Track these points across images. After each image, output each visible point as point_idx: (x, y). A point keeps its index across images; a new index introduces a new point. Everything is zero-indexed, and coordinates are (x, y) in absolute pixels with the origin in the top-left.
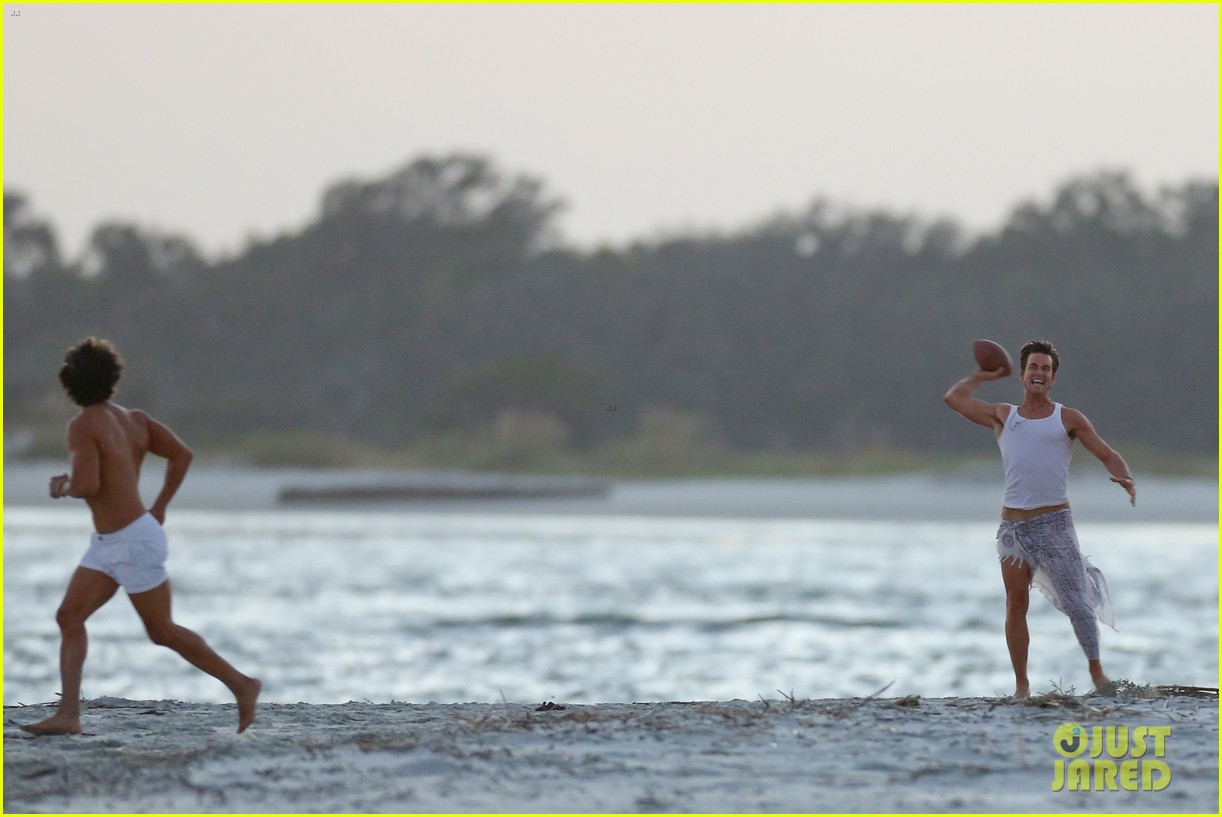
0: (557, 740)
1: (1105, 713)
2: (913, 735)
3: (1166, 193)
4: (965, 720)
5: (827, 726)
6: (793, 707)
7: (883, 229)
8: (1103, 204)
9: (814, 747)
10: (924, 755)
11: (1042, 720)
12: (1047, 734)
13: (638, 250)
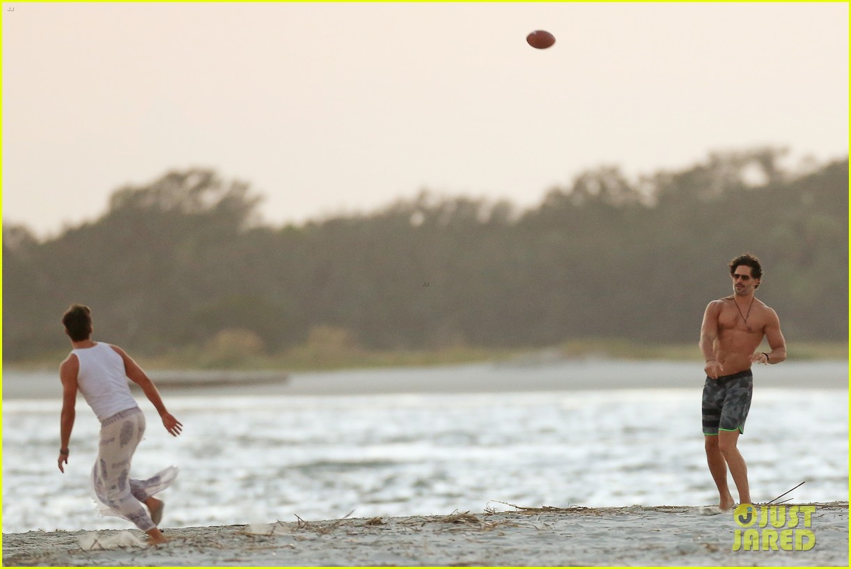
0: (136, 555)
1: (494, 525)
2: (366, 544)
3: (643, 179)
4: (404, 533)
5: (313, 540)
6: (298, 528)
7: (465, 207)
8: (604, 188)
9: (300, 555)
10: (365, 558)
11: (452, 531)
12: (454, 540)
13: (310, 225)
